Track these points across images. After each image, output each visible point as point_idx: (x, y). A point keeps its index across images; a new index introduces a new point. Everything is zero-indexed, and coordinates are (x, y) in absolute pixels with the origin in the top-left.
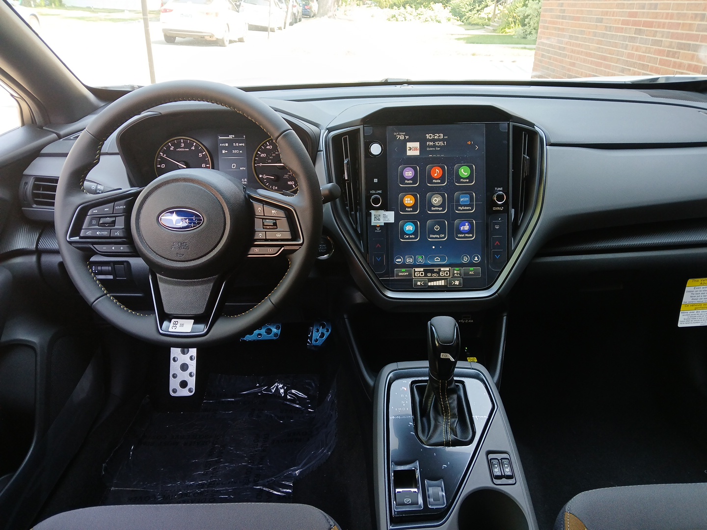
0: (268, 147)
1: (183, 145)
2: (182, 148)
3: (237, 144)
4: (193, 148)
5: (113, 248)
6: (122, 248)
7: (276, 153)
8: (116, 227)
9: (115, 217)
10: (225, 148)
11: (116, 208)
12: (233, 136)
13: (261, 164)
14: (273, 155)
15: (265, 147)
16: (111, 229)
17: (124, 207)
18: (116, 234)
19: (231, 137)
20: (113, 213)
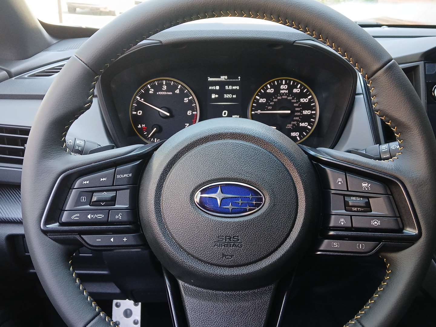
0: (268, 91)
1: (165, 88)
2: (164, 91)
3: (230, 87)
4: (177, 91)
5: (112, 240)
6: (125, 239)
7: (279, 98)
8: (117, 206)
9: (116, 190)
10: (215, 92)
11: (118, 176)
12: (226, 77)
13: (259, 112)
14: (274, 100)
15: (265, 91)
16: (109, 210)
17: (130, 175)
18: (117, 217)
19: (223, 78)
20: (113, 186)
